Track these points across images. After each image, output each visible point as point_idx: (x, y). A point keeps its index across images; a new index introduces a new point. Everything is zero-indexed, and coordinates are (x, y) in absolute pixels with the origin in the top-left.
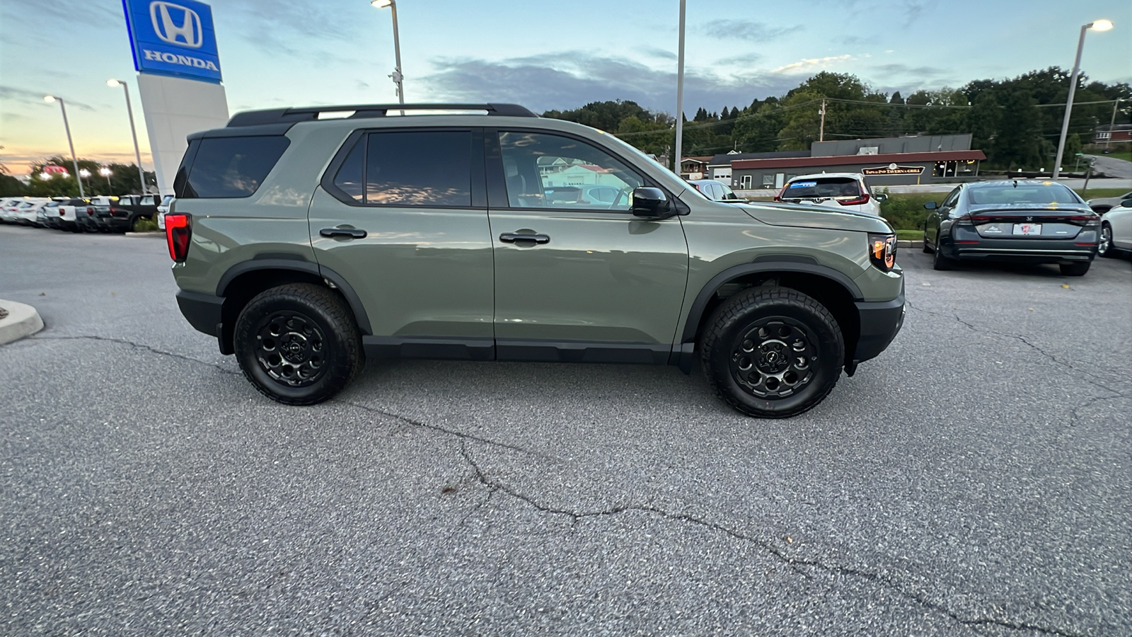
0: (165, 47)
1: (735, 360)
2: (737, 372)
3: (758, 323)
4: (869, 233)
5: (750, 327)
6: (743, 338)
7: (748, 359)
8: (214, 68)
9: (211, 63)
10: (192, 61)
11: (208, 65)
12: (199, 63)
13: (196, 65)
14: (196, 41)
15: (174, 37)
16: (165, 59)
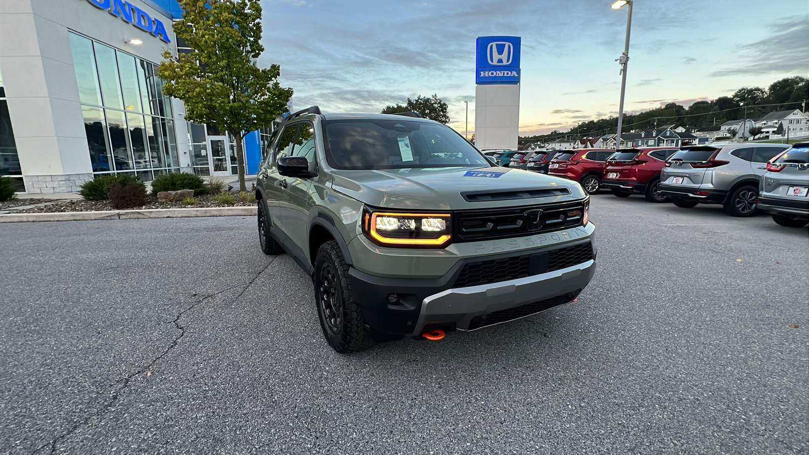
0: (496, 68)
1: (322, 289)
2: (323, 299)
3: (325, 265)
4: (365, 204)
5: (324, 268)
6: (323, 275)
7: (327, 291)
8: (516, 75)
9: (515, 72)
10: (504, 73)
11: (513, 74)
12: (508, 74)
13: (505, 75)
14: (508, 61)
15: (497, 61)
16: (490, 75)
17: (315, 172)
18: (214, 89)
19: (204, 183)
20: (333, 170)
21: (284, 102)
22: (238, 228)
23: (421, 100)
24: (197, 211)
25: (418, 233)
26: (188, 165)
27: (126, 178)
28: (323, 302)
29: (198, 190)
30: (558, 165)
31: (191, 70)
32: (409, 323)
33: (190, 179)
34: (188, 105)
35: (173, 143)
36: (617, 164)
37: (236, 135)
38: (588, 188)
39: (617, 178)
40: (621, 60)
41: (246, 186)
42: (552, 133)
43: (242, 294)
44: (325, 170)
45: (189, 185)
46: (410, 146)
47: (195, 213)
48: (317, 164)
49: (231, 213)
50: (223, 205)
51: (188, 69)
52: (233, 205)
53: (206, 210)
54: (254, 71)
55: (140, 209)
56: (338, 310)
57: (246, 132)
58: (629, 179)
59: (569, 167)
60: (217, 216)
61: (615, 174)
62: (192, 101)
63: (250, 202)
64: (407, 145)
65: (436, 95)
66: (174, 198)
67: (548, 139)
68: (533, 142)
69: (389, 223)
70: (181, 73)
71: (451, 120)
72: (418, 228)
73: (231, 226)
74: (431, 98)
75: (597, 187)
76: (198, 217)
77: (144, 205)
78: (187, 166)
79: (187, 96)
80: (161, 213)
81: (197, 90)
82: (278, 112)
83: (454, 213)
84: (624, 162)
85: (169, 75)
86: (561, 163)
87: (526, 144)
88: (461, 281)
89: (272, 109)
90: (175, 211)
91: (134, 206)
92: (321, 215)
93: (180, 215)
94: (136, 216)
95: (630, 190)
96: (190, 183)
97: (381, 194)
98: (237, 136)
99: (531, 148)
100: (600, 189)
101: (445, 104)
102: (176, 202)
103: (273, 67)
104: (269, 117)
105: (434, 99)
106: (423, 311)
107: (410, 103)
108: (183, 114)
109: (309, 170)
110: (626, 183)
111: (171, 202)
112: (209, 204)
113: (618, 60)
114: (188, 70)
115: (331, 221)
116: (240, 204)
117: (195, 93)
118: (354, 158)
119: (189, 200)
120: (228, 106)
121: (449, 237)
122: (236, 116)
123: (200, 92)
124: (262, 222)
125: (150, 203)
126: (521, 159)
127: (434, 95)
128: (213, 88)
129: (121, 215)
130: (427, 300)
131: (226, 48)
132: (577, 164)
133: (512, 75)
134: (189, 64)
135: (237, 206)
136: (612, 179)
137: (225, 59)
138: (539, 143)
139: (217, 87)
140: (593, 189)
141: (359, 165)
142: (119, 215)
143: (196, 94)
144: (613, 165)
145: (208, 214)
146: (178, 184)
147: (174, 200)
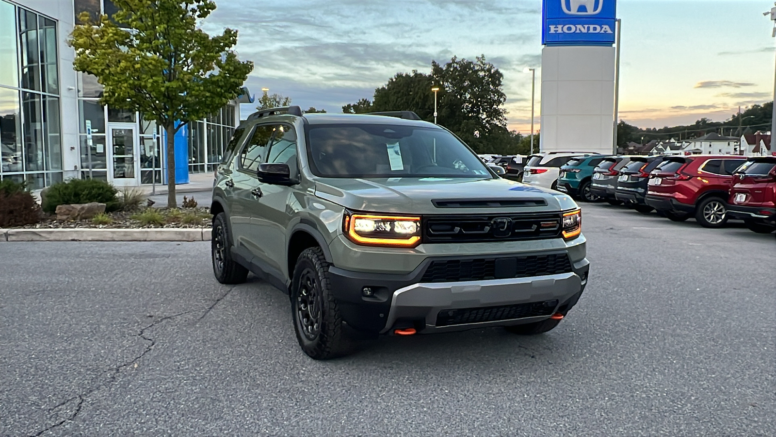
1: (300, 299)
2: (300, 309)
3: (305, 272)
4: (346, 208)
5: (303, 275)
6: (302, 283)
7: (305, 301)
8: (610, 31)
9: (607, 27)
10: (588, 28)
11: (603, 29)
12: (595, 29)
13: (591, 31)
14: (596, 8)
15: (577, 9)
16: (565, 30)
17: (297, 180)
18: (146, 65)
19: (117, 195)
20: (316, 177)
21: (240, 80)
22: (175, 256)
23: (457, 63)
24: (112, 232)
25: (392, 234)
26: (76, 167)
27: (10, 185)
28: (300, 312)
29: (110, 203)
30: (660, 180)
31: (116, 37)
32: (382, 315)
33: (99, 189)
34: (108, 85)
35: (57, 133)
36: (747, 180)
37: (168, 126)
38: (709, 218)
39: (747, 202)
40: (773, 14)
41: (177, 201)
42: (698, 122)
43: (204, 316)
44: (308, 178)
45: (98, 197)
46: (400, 154)
47: (110, 236)
48: (299, 171)
49: (159, 237)
50: (148, 225)
51: (111, 35)
52: (162, 226)
53: (125, 232)
54: (202, 38)
55: (33, 228)
56: (315, 317)
57: (183, 122)
58: (764, 203)
59: (677, 183)
60: (140, 241)
61: (744, 196)
62: (113, 80)
63: (186, 223)
64: (397, 153)
65: (483, 56)
66: (79, 215)
67: (688, 133)
68: (662, 138)
69: (367, 224)
70: (102, 41)
71: (507, 98)
72: (392, 229)
73: (165, 252)
74: (474, 63)
75: (723, 216)
76: (114, 241)
77: (38, 222)
78: (73, 169)
79: (107, 72)
80: (64, 234)
81: (123, 64)
82: (231, 95)
83: (423, 217)
84: (756, 177)
85: (85, 43)
86: (665, 176)
87: (649, 141)
88: (427, 277)
89: (223, 91)
90: (83, 231)
91: (26, 224)
92: (303, 221)
93: (90, 238)
94: (30, 237)
95: (765, 221)
96: (99, 195)
97: (361, 200)
98: (170, 128)
99: (657, 149)
100: (729, 221)
101: (497, 72)
102: (81, 220)
103: (228, 32)
104: (217, 102)
105: (479, 63)
106: (393, 303)
107: (437, 69)
108: (73, 88)
109: (290, 178)
110: (759, 210)
111: (74, 220)
112: (128, 224)
113: (768, 13)
114: (112, 37)
115: (314, 225)
116: (172, 226)
117: (119, 69)
118: (337, 164)
119: (100, 218)
120: (163, 87)
121: (419, 238)
122: (172, 100)
123: (126, 67)
124: (218, 242)
125: (44, 220)
126: (610, 168)
127: (481, 56)
128: (144, 62)
129: (10, 235)
130: (396, 293)
131: (167, 9)
132: (690, 178)
133: (602, 32)
134: (113, 28)
135: (167, 227)
136: (739, 204)
137: (164, 24)
138: (672, 140)
139: (150, 61)
140: (718, 219)
141: (344, 172)
142: (7, 235)
143: (121, 70)
144: (742, 182)
145: (129, 238)
146: (84, 195)
147: (79, 217)
